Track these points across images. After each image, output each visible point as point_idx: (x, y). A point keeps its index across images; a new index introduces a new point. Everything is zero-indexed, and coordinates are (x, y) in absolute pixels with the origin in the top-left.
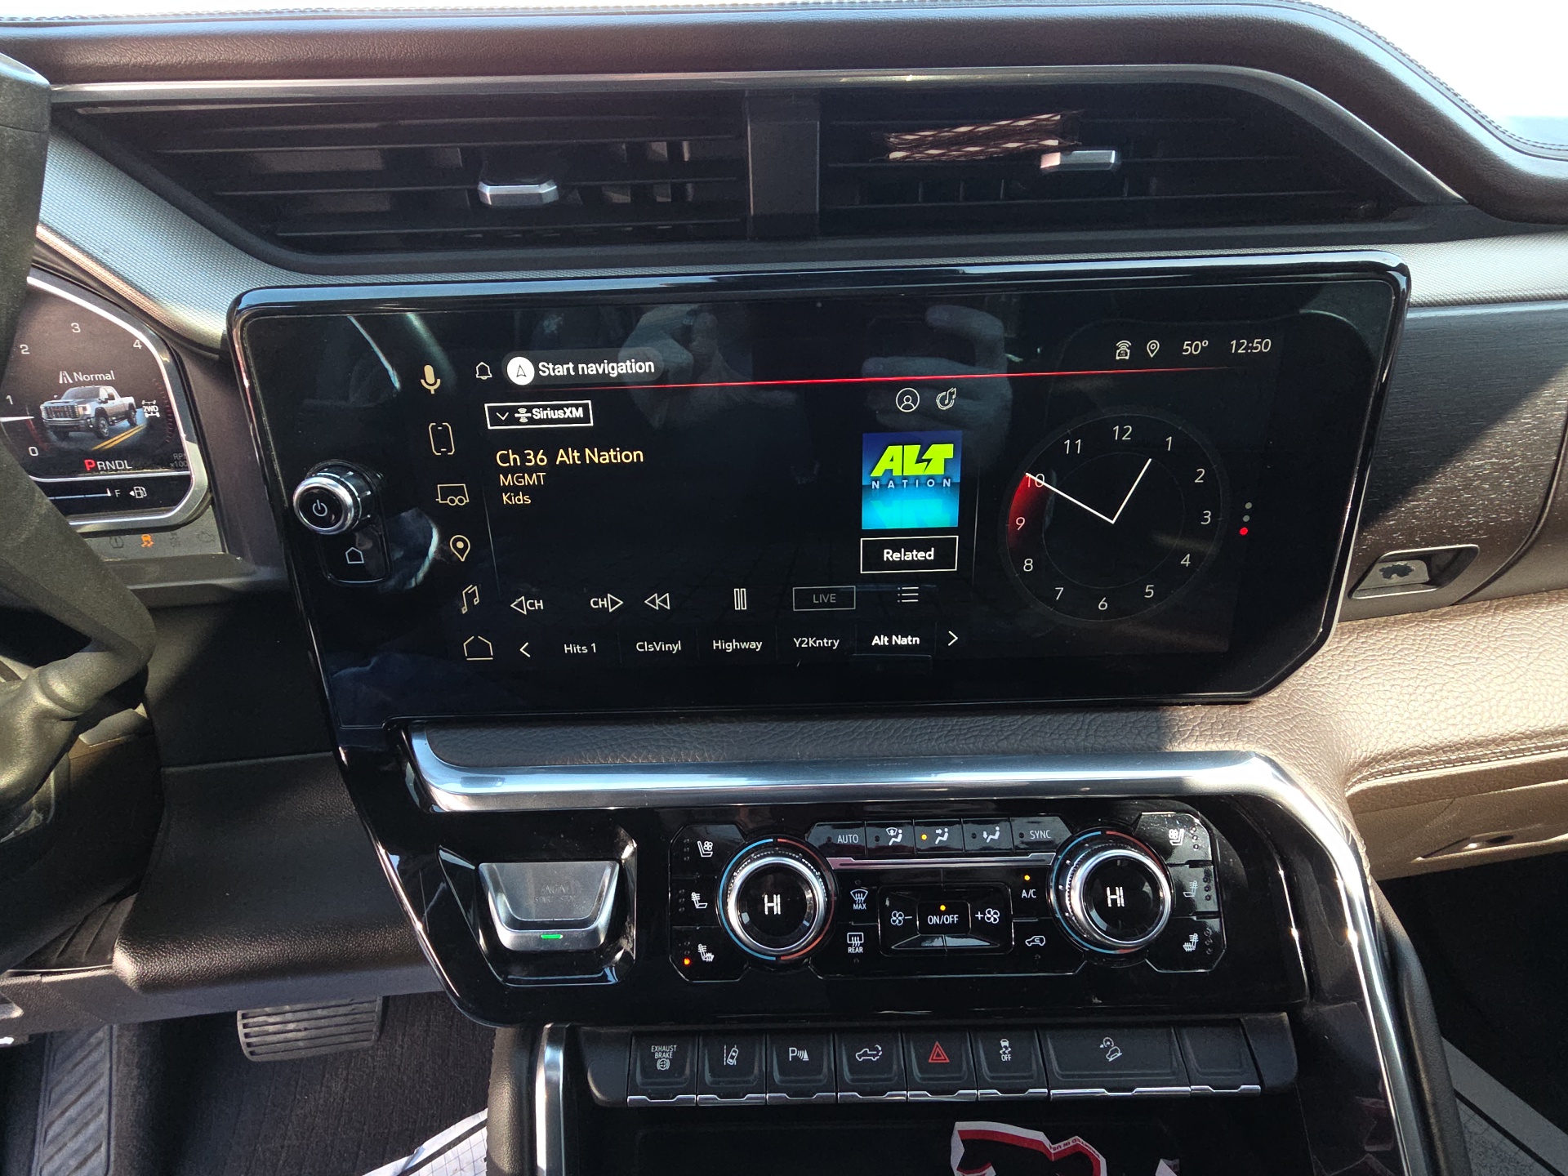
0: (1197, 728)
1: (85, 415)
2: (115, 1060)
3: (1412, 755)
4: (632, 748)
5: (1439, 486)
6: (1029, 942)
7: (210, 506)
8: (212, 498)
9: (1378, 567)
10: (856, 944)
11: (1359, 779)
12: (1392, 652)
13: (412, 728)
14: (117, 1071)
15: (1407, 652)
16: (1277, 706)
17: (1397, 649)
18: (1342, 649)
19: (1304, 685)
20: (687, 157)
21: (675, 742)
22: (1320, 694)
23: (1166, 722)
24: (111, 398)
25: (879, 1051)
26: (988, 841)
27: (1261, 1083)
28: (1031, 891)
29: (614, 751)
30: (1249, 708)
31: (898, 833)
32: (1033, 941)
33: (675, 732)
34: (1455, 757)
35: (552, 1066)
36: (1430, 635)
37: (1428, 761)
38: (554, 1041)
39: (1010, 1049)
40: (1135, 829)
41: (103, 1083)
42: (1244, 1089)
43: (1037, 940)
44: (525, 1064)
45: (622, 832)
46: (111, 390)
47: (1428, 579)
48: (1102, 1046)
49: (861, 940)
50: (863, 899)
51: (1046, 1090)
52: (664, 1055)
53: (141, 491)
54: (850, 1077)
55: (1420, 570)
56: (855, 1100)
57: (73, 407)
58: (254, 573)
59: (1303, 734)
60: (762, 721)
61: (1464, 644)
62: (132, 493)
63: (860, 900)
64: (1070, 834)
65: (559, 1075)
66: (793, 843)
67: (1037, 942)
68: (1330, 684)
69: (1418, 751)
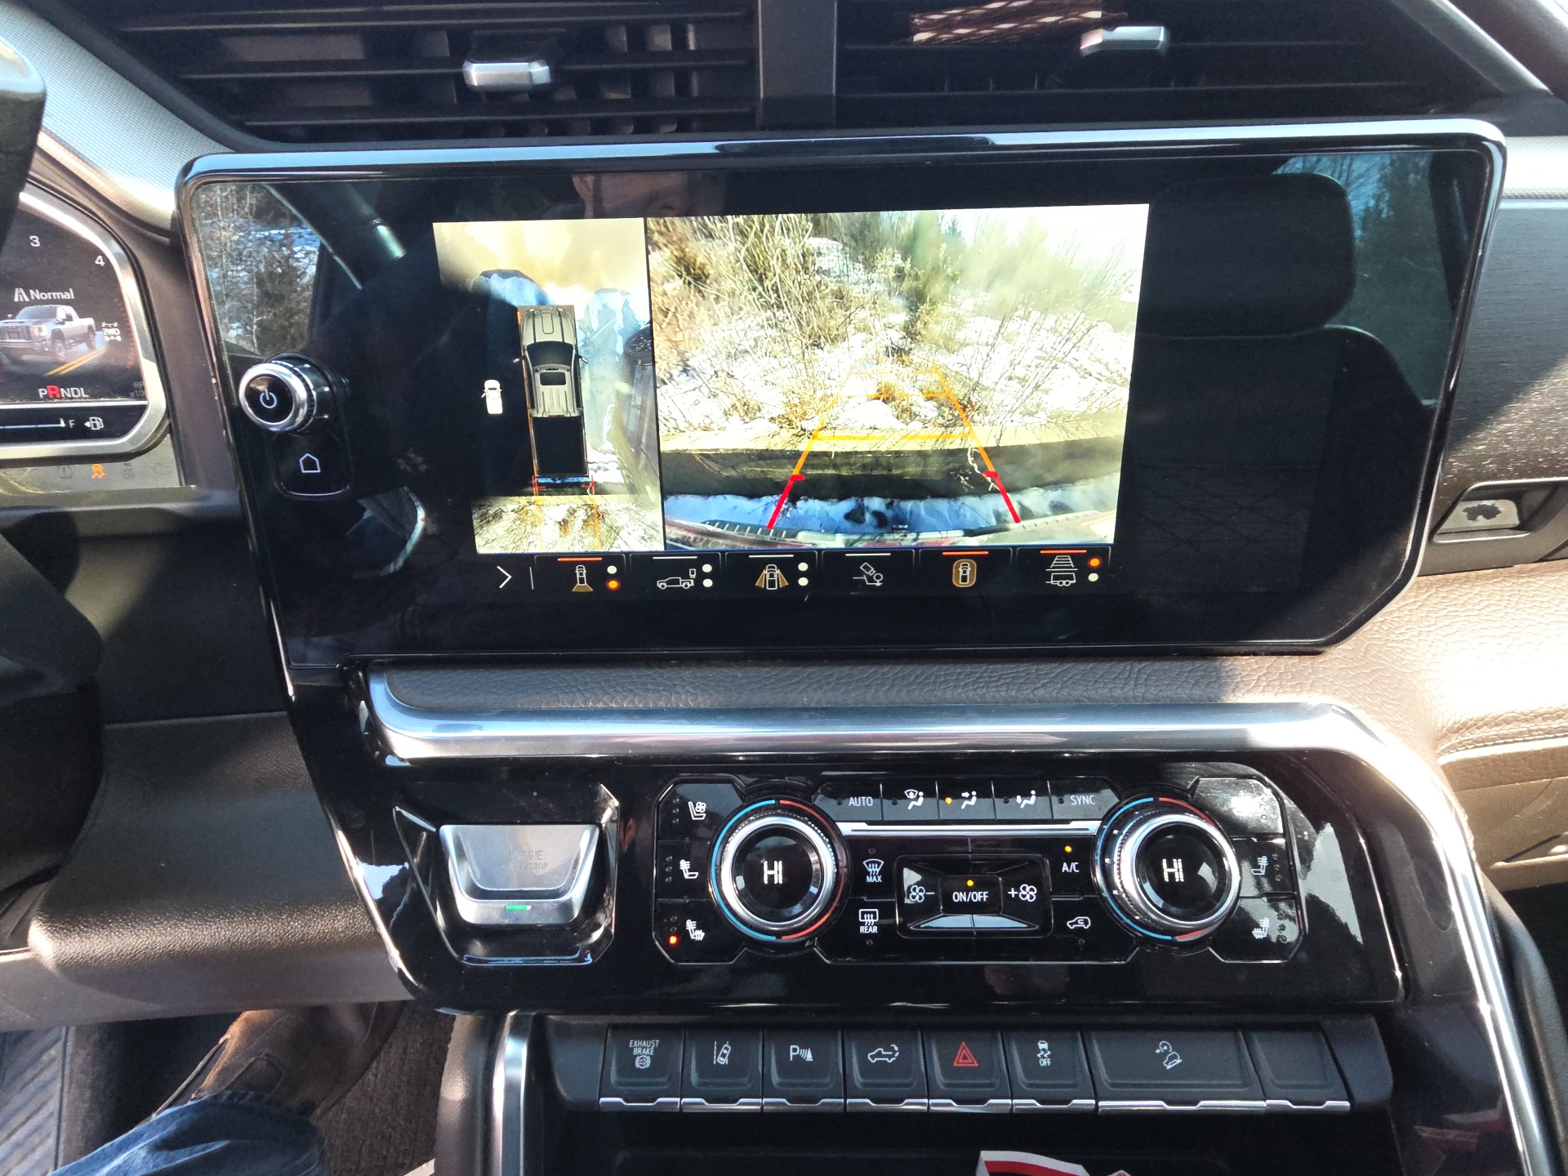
0: (1264, 678)
1: (40, 337)
2: (67, 1081)
3: (1507, 721)
4: (617, 691)
5: (1535, 405)
6: (1072, 924)
7: (168, 435)
8: (170, 425)
9: (1461, 507)
10: (869, 923)
11: (1448, 748)
12: (1478, 607)
13: (371, 668)
14: (69, 1092)
15: (1494, 608)
16: (1352, 659)
17: (1483, 605)
18: (1420, 604)
19: (1379, 639)
20: (692, 47)
21: (665, 685)
22: (1399, 650)
23: (1227, 672)
24: (69, 318)
25: (895, 1052)
26: (1022, 806)
27: (1350, 1098)
28: (1074, 865)
29: (595, 694)
30: (1320, 659)
31: (918, 796)
32: (1076, 923)
33: (666, 676)
34: (1556, 726)
35: (512, 1062)
36: (1519, 591)
37: (1525, 729)
38: (516, 1032)
39: (1049, 1053)
40: (1192, 796)
41: (53, 1105)
42: (1329, 1107)
43: (1081, 922)
44: (482, 1060)
45: (604, 789)
46: (70, 310)
47: (1517, 522)
48: (1158, 1051)
49: (875, 918)
50: (878, 870)
51: (1093, 1102)
52: (644, 1052)
53: (97, 422)
54: (862, 1080)
55: (1508, 511)
56: (865, 1108)
57: (27, 327)
58: (206, 498)
59: (1386, 690)
60: (764, 666)
61: (1558, 601)
62: (87, 424)
63: (874, 872)
64: (1116, 800)
65: (521, 1074)
66: (798, 805)
67: (1081, 924)
68: (1409, 640)
69: (1514, 717)
